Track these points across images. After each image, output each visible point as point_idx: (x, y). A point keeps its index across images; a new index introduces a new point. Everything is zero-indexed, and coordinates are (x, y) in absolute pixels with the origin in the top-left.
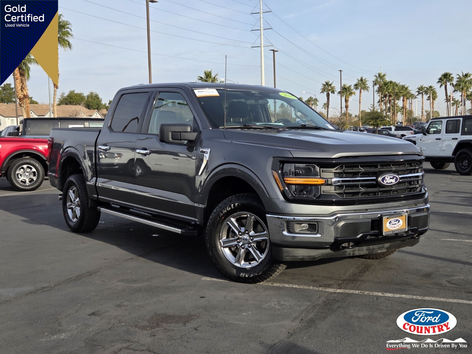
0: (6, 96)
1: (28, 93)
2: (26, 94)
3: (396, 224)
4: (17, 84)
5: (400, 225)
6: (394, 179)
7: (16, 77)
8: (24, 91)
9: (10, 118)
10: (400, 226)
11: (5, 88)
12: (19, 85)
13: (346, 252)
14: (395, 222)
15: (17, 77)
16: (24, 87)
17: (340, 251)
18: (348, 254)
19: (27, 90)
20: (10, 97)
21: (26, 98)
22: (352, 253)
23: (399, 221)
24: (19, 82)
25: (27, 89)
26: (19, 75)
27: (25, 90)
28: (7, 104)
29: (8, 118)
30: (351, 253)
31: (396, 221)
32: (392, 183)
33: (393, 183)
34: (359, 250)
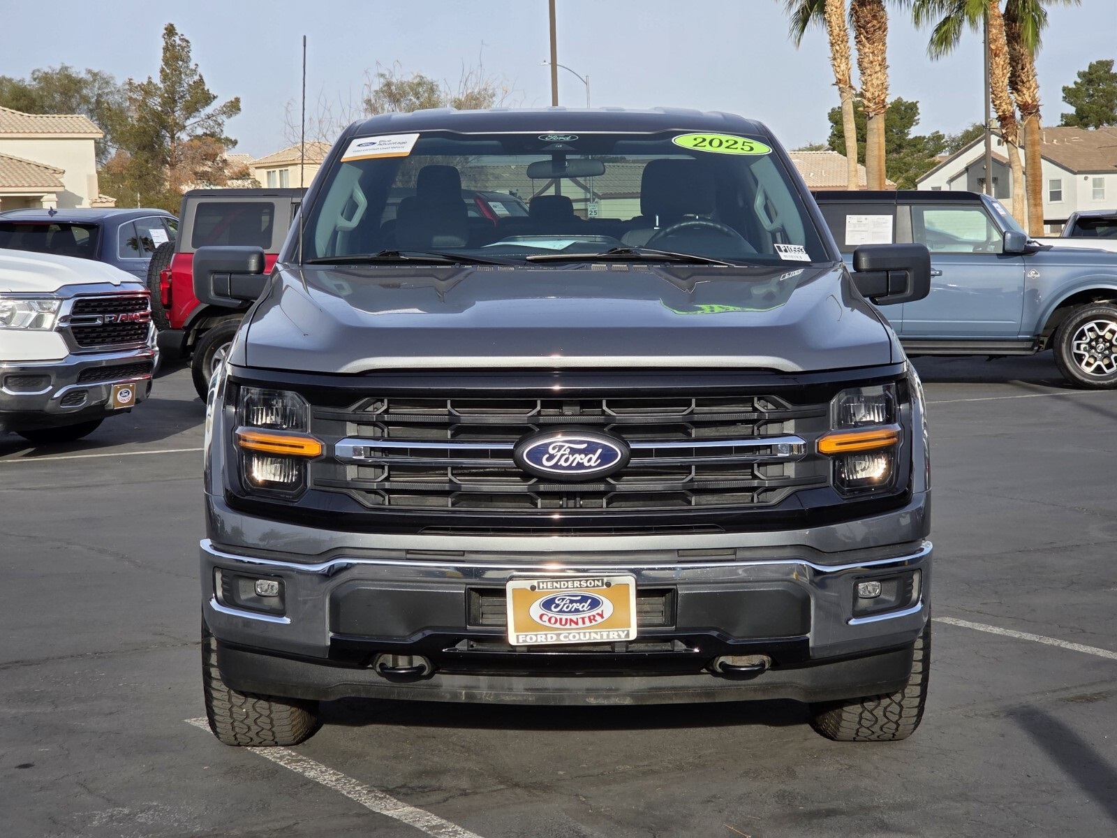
0: (1093, 103)
1: (1037, 96)
2: (1030, 102)
3: (577, 611)
4: (997, 72)
5: (601, 616)
6: (594, 453)
7: (993, 47)
8: (1025, 92)
9: (1091, 177)
10: (598, 618)
11: (1091, 77)
12: (1001, 73)
13: (438, 686)
14: (579, 606)
15: (997, 48)
16: (1025, 80)
17: (415, 683)
18: (448, 696)
19: (1035, 88)
20: (1107, 107)
21: (1030, 114)
22: (464, 692)
23: (595, 603)
24: (1002, 63)
25: (1034, 85)
26: (1003, 40)
27: (1029, 89)
28: (1097, 127)
29: (1084, 176)
30: (461, 693)
31: (580, 602)
32: (580, 466)
33: (590, 467)
34: (491, 687)
